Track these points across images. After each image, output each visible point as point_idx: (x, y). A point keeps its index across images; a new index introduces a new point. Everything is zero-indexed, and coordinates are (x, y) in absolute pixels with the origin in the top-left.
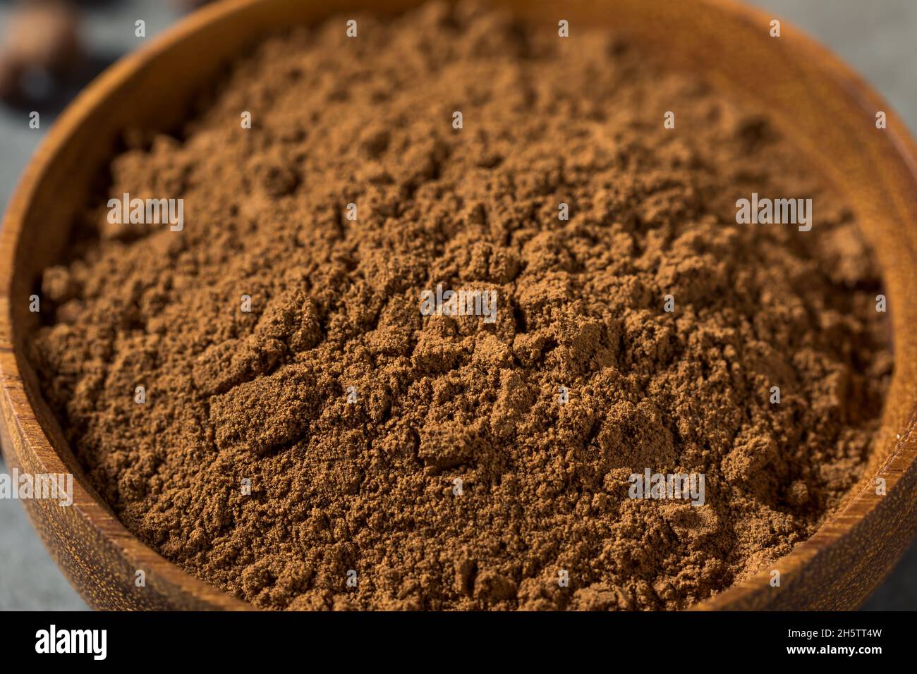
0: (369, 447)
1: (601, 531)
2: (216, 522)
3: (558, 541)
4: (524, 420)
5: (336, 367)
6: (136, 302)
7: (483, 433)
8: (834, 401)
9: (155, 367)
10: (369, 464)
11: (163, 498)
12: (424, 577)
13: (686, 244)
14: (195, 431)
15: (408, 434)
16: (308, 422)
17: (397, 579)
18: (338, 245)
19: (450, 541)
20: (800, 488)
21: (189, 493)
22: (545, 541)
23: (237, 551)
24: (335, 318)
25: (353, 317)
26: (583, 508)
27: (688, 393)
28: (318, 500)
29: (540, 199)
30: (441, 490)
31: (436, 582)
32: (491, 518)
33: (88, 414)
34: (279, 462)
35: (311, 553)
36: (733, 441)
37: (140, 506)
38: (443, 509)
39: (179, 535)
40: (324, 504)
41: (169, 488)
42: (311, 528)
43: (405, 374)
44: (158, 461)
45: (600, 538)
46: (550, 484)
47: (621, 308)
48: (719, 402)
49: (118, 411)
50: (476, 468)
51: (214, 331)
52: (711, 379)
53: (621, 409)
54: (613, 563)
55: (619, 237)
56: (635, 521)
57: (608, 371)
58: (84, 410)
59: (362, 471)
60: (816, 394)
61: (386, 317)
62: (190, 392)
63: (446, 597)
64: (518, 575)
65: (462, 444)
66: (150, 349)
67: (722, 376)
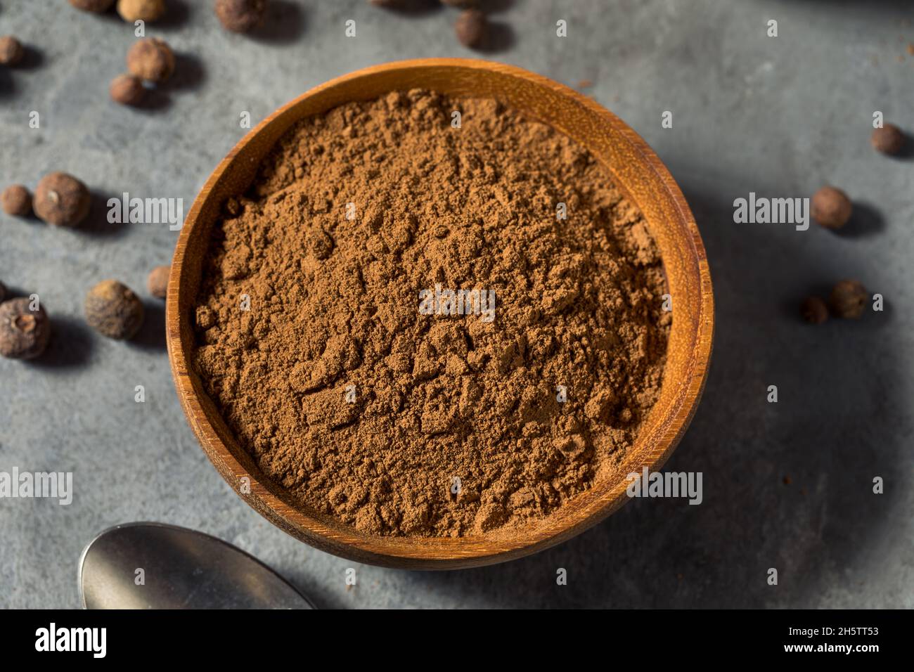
0: (393, 426)
1: (522, 460)
2: (311, 467)
3: (499, 468)
4: (477, 406)
5: (371, 381)
6: (251, 332)
7: (455, 416)
8: (642, 355)
9: (266, 373)
10: (394, 435)
11: (280, 451)
12: (429, 494)
13: (555, 275)
14: (295, 416)
15: (415, 420)
16: (358, 414)
17: (415, 495)
18: (363, 298)
19: (442, 473)
20: (627, 414)
21: (295, 449)
22: (493, 469)
23: (324, 481)
24: (368, 350)
25: (377, 349)
26: (511, 448)
27: (564, 373)
28: (367, 454)
29: (474, 261)
30: (435, 447)
31: (435, 496)
32: (463, 459)
33: (232, 401)
34: (343, 433)
35: (366, 482)
36: (589, 394)
37: (267, 456)
38: (437, 456)
39: (292, 474)
40: (371, 455)
41: (283, 445)
42: (365, 470)
43: (410, 383)
44: (275, 429)
45: (521, 463)
46: (493, 438)
47: (524, 327)
48: (581, 374)
49: (250, 400)
50: (453, 434)
51: (299, 353)
52: (576, 361)
53: (529, 392)
54: (530, 476)
55: (518, 278)
56: (541, 452)
57: (521, 370)
58: (230, 399)
59: (390, 439)
60: (631, 351)
61: (396, 347)
62: (289, 392)
63: (442, 502)
64: (479, 488)
65: (446, 426)
66: (263, 363)
67: (582, 359)
